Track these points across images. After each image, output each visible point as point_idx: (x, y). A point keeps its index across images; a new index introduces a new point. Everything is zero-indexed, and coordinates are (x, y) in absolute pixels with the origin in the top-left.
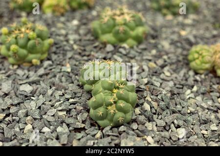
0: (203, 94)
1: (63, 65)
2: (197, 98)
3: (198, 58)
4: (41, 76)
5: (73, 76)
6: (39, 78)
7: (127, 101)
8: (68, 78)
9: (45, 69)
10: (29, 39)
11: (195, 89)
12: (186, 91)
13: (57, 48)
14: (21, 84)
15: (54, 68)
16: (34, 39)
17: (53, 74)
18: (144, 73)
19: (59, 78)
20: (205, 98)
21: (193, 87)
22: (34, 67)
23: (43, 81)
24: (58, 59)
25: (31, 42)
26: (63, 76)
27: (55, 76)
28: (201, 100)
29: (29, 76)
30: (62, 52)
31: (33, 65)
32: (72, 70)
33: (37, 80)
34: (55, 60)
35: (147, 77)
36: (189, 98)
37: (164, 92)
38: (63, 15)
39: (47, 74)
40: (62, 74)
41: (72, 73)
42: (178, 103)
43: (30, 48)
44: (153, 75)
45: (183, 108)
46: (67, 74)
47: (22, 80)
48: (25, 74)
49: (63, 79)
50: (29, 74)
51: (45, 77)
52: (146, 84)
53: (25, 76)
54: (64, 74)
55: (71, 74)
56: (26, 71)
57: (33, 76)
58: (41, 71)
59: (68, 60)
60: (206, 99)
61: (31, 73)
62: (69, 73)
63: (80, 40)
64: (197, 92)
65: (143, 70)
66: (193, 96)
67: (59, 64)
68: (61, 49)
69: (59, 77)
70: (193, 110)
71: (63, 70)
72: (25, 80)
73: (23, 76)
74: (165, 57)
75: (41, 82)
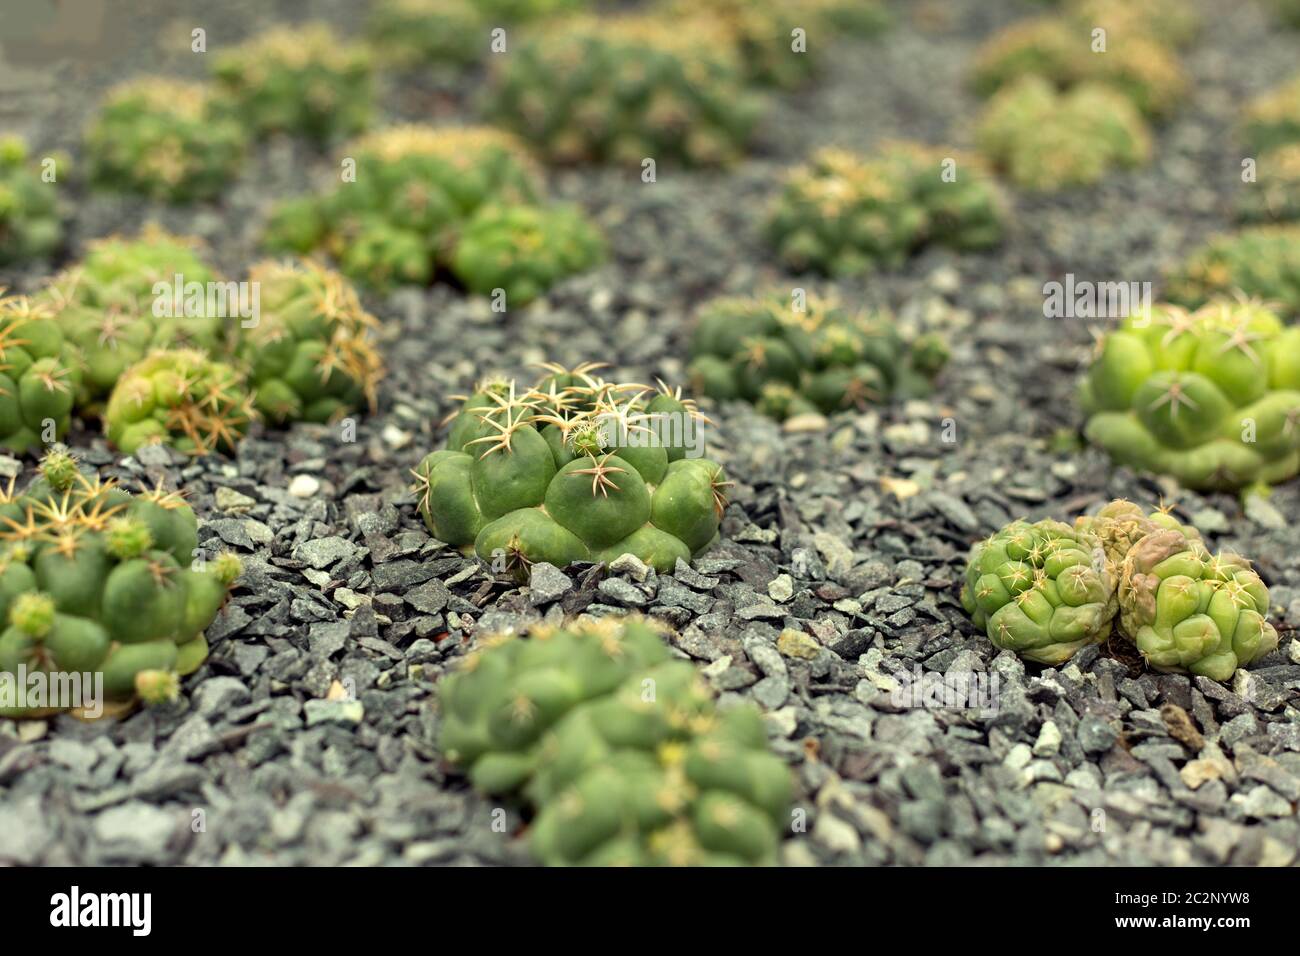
0: (1097, 757)
1: (308, 696)
2: (1074, 778)
3: (1028, 586)
4: (198, 759)
5: (385, 741)
6: (193, 769)
7: (743, 791)
8: (357, 753)
9: (214, 719)
10: (112, 561)
11: (1050, 735)
12: (1006, 753)
13: (250, 610)
14: (94, 812)
15: (265, 710)
16: (138, 554)
17: (267, 742)
18: (765, 684)
19: (306, 759)
20: (1111, 778)
21: (1035, 729)
22: (143, 716)
23: (219, 783)
24: (270, 665)
25: (122, 577)
26: (324, 746)
27: (280, 752)
28: (1097, 787)
29: (130, 766)
30: (281, 630)
31: (138, 707)
32: (367, 711)
33: (183, 779)
34: (259, 671)
35: (786, 703)
36: (1035, 782)
37: (904, 760)
38: (227, 453)
39: (231, 747)
40: (316, 735)
41: (373, 724)
42: (985, 807)
43: (119, 607)
44: (815, 694)
45: (1019, 827)
46: (345, 733)
47: (96, 791)
48: (101, 760)
49: (333, 759)
50: (127, 759)
51: (224, 760)
52: (794, 737)
53: (107, 772)
54: (329, 734)
55: (367, 733)
56: (106, 745)
57: (156, 766)
58: (196, 734)
59: (328, 666)
60: (1121, 780)
61: (138, 752)
62: (354, 728)
63: (368, 563)
64: (1063, 750)
65: (760, 673)
66: (1053, 773)
67: (287, 692)
68: (273, 612)
69: (308, 749)
70: (1073, 833)
71: (312, 718)
72: (108, 787)
73: (93, 769)
74: (850, 606)
75: (208, 789)
